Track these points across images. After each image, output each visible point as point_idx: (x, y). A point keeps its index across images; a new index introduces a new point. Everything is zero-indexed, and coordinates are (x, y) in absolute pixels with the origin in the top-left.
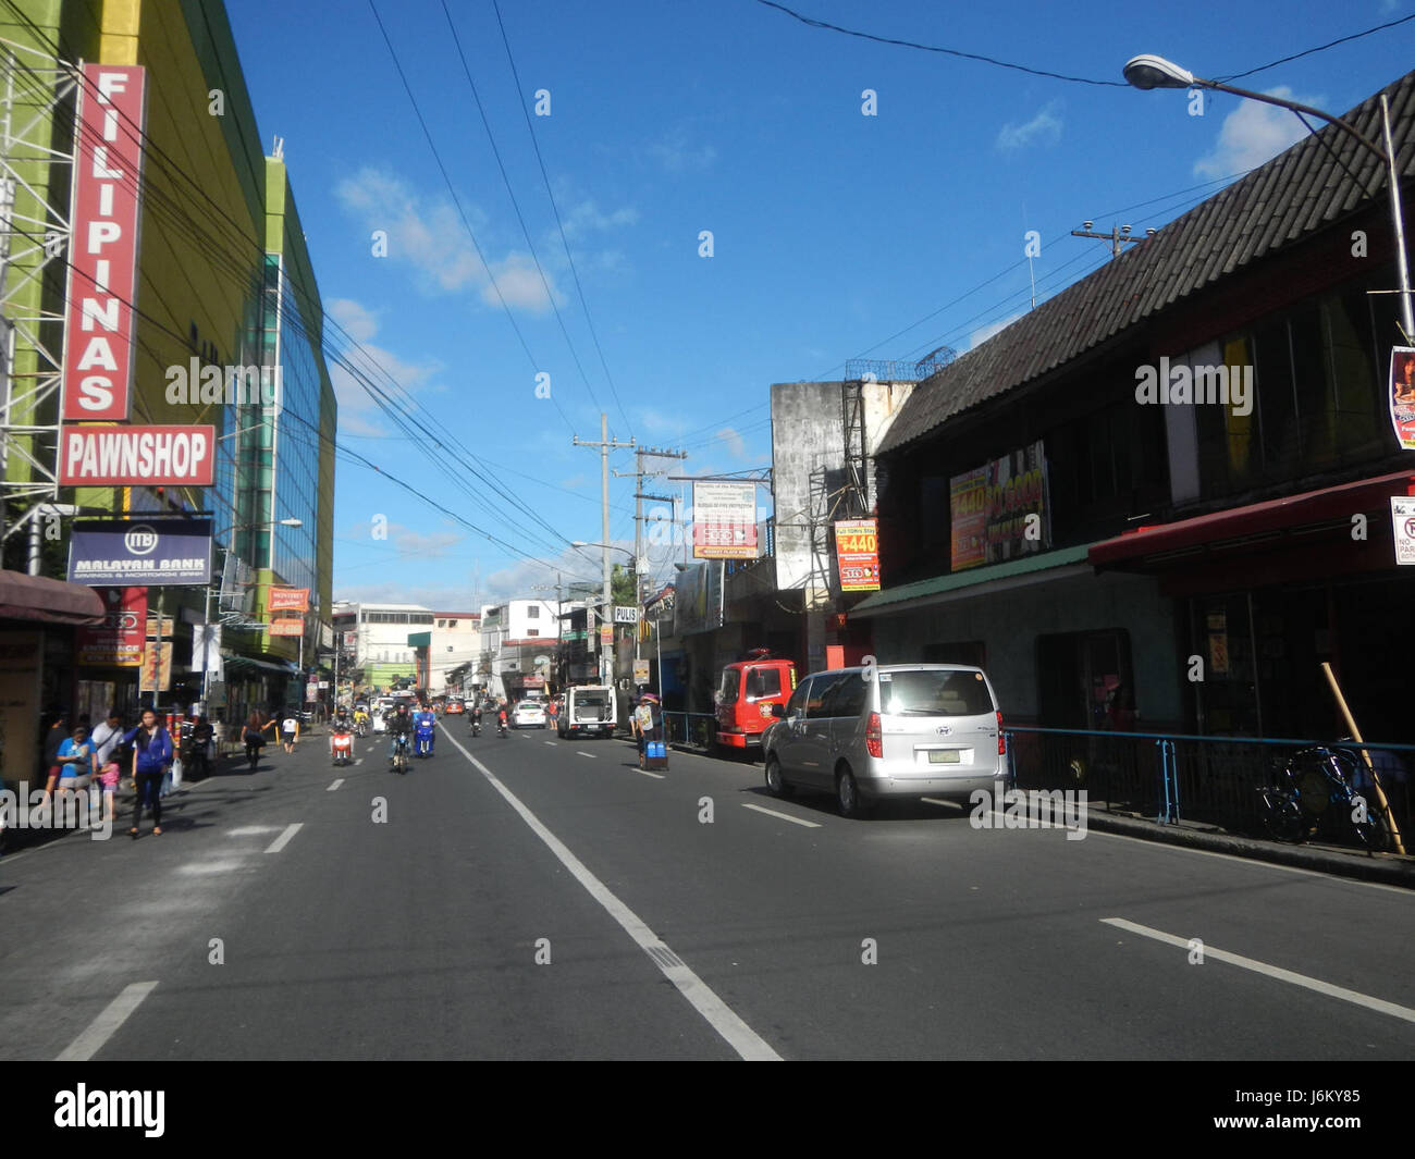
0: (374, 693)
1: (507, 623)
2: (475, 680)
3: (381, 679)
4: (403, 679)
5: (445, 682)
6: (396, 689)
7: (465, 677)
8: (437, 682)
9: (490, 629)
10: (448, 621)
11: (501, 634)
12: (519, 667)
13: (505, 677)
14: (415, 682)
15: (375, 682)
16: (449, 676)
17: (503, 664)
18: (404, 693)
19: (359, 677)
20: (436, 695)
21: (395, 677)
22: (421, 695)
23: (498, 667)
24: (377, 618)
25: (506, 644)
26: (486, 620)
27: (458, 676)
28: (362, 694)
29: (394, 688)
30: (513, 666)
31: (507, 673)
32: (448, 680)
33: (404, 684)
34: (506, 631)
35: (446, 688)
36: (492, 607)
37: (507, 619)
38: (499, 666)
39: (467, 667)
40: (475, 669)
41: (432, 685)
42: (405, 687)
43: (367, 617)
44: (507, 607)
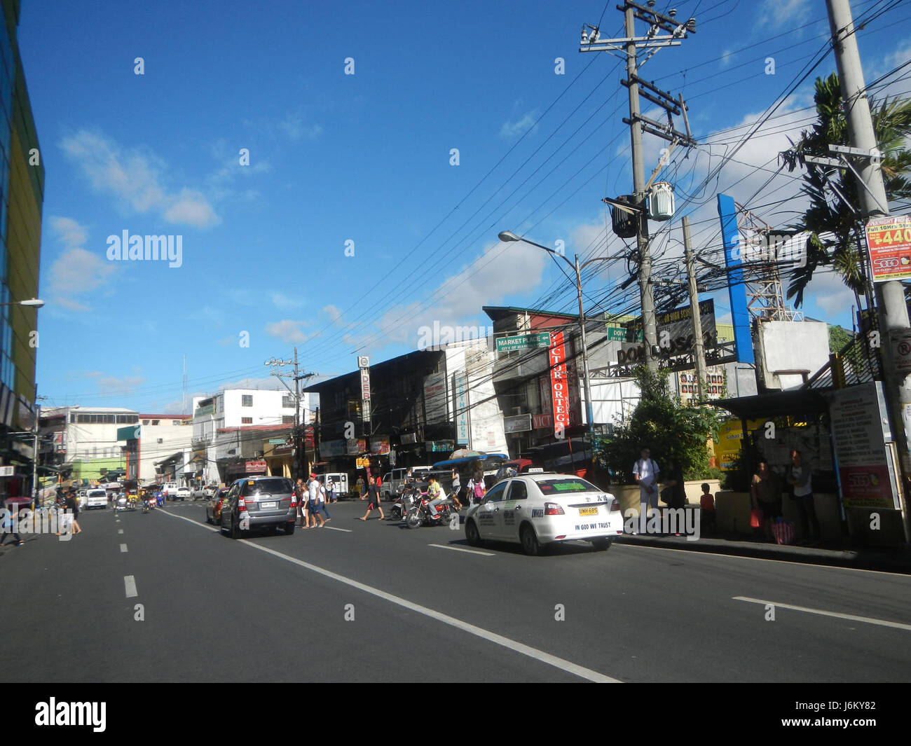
0: (82, 486)
1: (222, 411)
2: (187, 469)
3: (89, 472)
4: (111, 472)
5: (155, 473)
6: (105, 482)
7: (177, 467)
8: (148, 473)
9: (203, 418)
10: (151, 420)
11: (214, 422)
12: (239, 452)
13: (221, 464)
14: (124, 474)
15: (83, 476)
16: (159, 466)
17: (218, 451)
18: (113, 485)
19: (67, 473)
20: (147, 484)
21: (103, 471)
22: (130, 485)
23: (213, 454)
24: (86, 419)
25: (221, 432)
26: (197, 411)
27: (168, 466)
28: (70, 488)
29: (102, 481)
30: (233, 452)
31: (225, 459)
32: (158, 471)
33: (113, 476)
34: (221, 419)
35: (157, 478)
36: (203, 399)
37: (222, 407)
38: (215, 452)
39: (178, 457)
40: (187, 458)
41: (141, 476)
42: (113, 479)
43: (76, 419)
44: (221, 396)
